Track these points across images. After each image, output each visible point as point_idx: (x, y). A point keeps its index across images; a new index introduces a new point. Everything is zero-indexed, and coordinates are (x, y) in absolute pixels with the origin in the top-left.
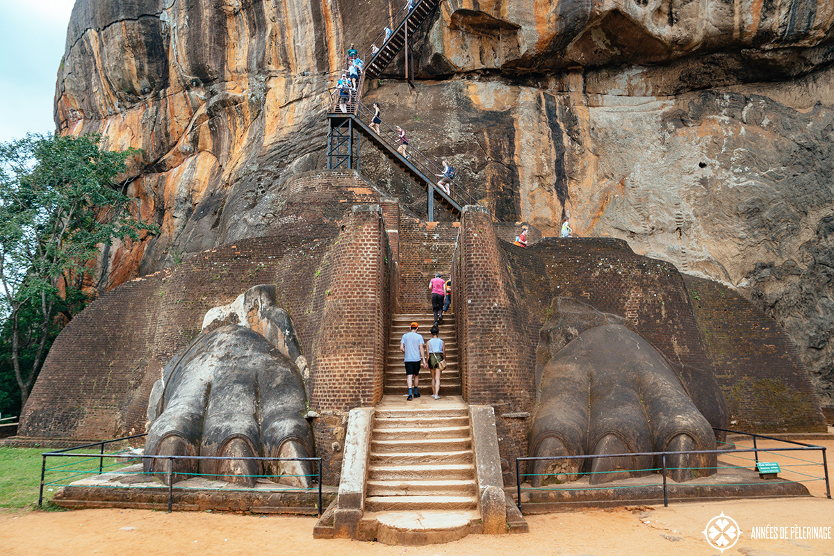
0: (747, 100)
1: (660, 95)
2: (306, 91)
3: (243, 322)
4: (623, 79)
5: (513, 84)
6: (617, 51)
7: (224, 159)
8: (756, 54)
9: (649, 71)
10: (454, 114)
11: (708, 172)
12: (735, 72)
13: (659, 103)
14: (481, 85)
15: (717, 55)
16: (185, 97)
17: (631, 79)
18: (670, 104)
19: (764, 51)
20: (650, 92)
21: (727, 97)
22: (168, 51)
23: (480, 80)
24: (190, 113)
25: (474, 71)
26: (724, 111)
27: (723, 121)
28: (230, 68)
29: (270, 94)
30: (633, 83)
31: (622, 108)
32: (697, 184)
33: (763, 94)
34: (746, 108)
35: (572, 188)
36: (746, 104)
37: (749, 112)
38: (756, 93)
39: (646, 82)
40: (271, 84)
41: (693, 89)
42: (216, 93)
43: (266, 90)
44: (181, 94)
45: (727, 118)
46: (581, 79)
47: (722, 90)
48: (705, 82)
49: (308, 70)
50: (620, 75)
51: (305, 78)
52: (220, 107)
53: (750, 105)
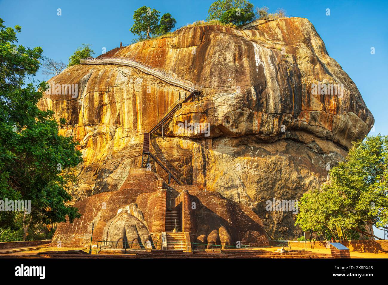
0: (257, 149)
1: (233, 146)
2: (129, 135)
3: (129, 212)
4: (223, 141)
5: (193, 141)
6: (222, 133)
7: (98, 152)
8: (260, 137)
9: (230, 140)
10: (176, 149)
11: (246, 170)
12: (255, 141)
13: (233, 149)
14: (183, 141)
15: (249, 136)
16: (84, 128)
17: (225, 141)
18: (236, 149)
19: (261, 136)
20: (231, 145)
21: (252, 148)
22: (80, 112)
23: (183, 139)
24: (86, 134)
25: (182, 137)
26: (251, 152)
27: (251, 155)
28: (103, 122)
29: (116, 133)
30: (226, 142)
31: (223, 150)
32: (243, 173)
33: (262, 147)
34: (257, 151)
35: (208, 173)
36: (258, 150)
37: (258, 153)
38: (260, 147)
39: (230, 142)
40: (117, 130)
41: (243, 145)
42: (97, 129)
43: (115, 132)
44: (83, 127)
45: (252, 154)
46: (212, 141)
47: (251, 146)
48: (246, 143)
49: (130, 128)
50: (222, 140)
51: (129, 130)
52: (98, 134)
53: (259, 150)
